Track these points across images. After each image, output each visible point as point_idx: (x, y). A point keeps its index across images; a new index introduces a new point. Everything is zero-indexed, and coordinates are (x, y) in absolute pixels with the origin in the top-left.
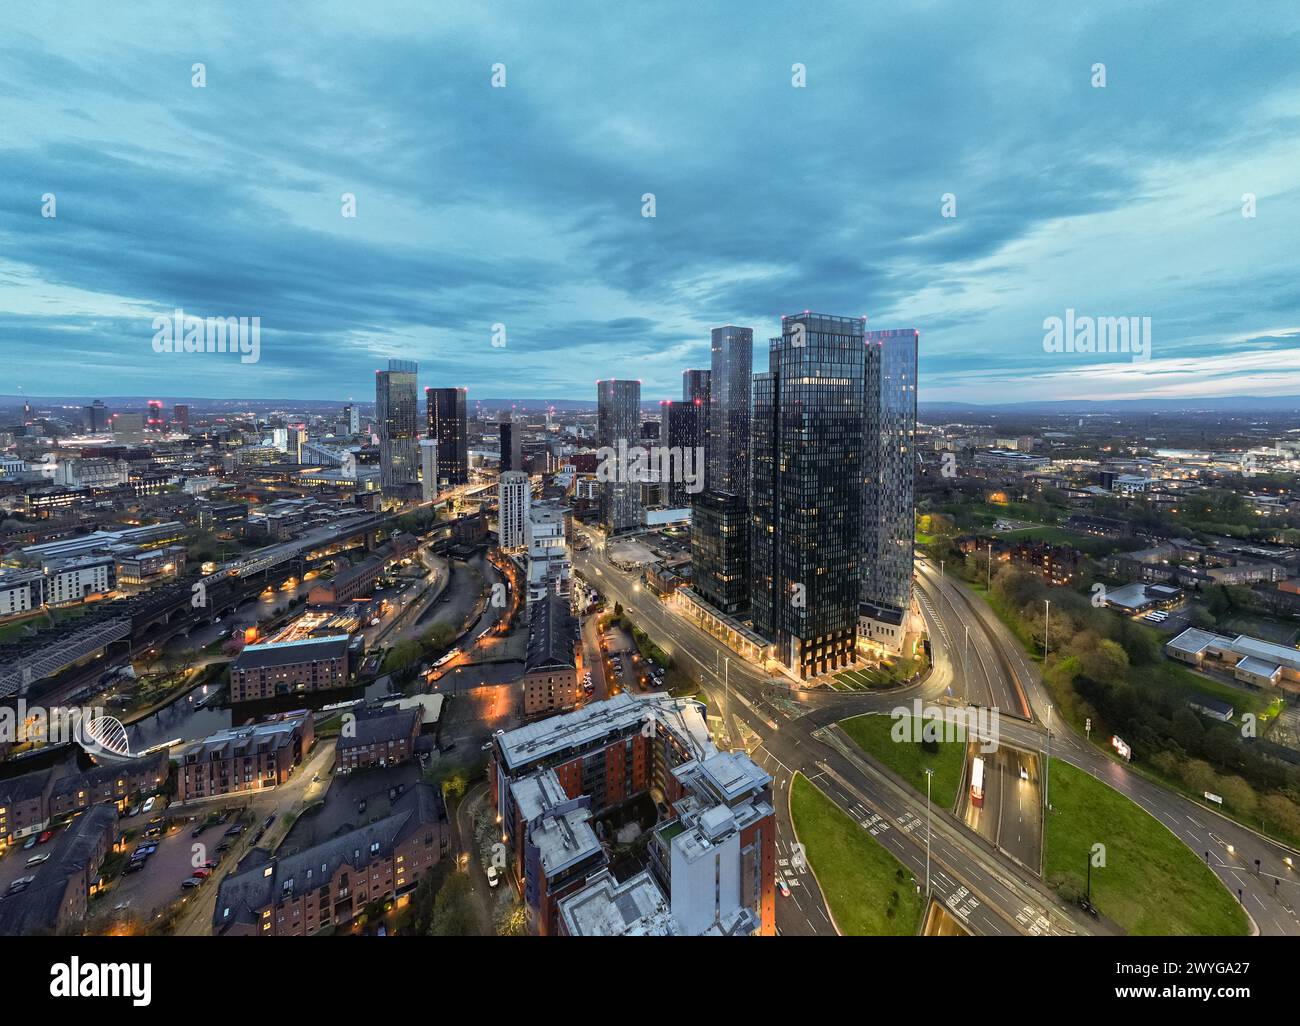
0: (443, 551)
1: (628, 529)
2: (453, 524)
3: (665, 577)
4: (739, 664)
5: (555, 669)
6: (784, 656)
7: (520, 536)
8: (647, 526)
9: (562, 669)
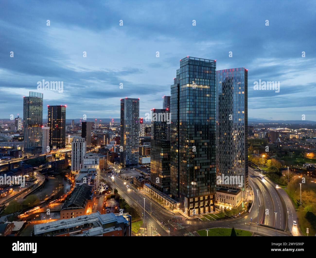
0: (45, 173)
1: (133, 165)
2: (52, 163)
3: (140, 180)
4: (163, 211)
5: (74, 209)
6: (182, 207)
7: (81, 166)
8: (142, 164)
9: (77, 209)
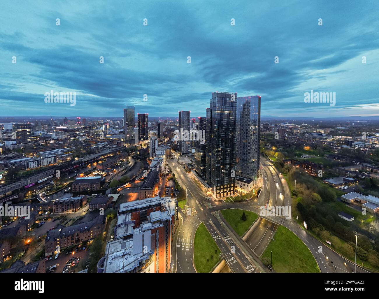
0: (135, 158)
1: (186, 153)
3: (189, 167)
4: (201, 193)
5: (147, 189)
6: (212, 190)
8: (192, 153)
9: (149, 189)
